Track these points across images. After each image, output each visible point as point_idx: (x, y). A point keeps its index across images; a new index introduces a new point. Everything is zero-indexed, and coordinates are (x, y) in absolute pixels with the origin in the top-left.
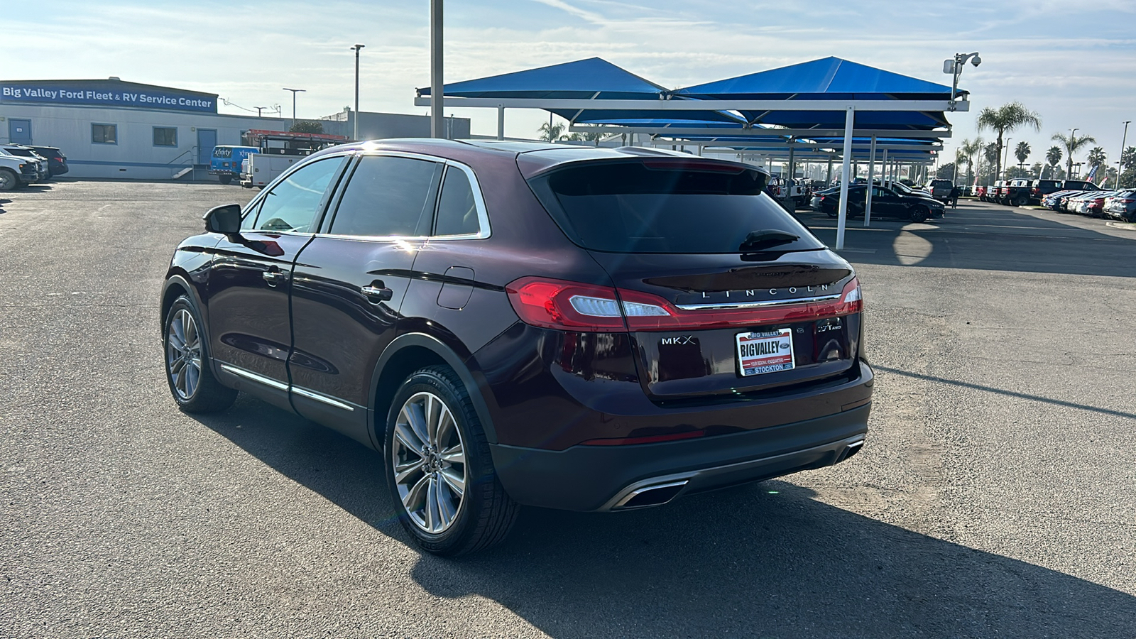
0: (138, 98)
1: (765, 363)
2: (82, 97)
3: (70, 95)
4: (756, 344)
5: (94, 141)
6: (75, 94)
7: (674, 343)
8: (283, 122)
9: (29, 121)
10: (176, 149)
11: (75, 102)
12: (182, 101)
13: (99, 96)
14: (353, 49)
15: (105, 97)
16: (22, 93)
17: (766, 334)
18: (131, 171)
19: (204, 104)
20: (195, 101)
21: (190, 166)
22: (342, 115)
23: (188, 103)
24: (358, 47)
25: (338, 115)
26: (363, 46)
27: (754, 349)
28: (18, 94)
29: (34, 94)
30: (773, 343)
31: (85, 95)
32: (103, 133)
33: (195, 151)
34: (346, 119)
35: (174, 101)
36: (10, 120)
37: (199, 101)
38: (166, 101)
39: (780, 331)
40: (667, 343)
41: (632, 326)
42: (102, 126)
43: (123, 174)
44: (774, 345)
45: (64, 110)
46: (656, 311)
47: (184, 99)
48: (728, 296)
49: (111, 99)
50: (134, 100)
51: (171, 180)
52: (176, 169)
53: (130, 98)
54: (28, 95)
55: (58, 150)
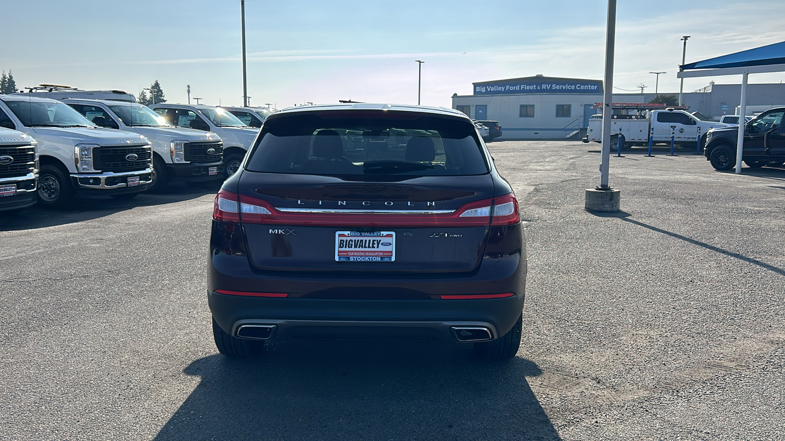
0: (551, 86)
1: (363, 254)
2: (518, 89)
3: (512, 88)
4: (355, 240)
5: (521, 116)
6: (514, 87)
7: (280, 233)
8: (644, 96)
9: (486, 106)
10: (570, 118)
11: (514, 92)
12: (578, 87)
13: (528, 88)
14: (682, 39)
15: (532, 87)
16: (486, 89)
17: (366, 234)
18: (541, 134)
19: (593, 87)
20: (587, 86)
21: (577, 130)
22: (708, 88)
23: (582, 87)
24: (686, 38)
25: (705, 88)
26: (689, 37)
27: (353, 243)
28: (484, 90)
29: (492, 89)
30: (374, 241)
31: (520, 87)
32: (526, 111)
33: (582, 120)
34: (710, 91)
35: (573, 87)
36: (476, 106)
37: (590, 86)
38: (568, 87)
39: (382, 233)
40: (273, 233)
41: (244, 219)
42: (526, 106)
43: (536, 136)
44: (376, 242)
45: (506, 98)
46: (262, 210)
47: (579, 85)
48: (320, 204)
49: (535, 88)
50: (548, 88)
51: (565, 139)
52: (569, 132)
53: (546, 87)
54: (489, 90)
55: (497, 122)
